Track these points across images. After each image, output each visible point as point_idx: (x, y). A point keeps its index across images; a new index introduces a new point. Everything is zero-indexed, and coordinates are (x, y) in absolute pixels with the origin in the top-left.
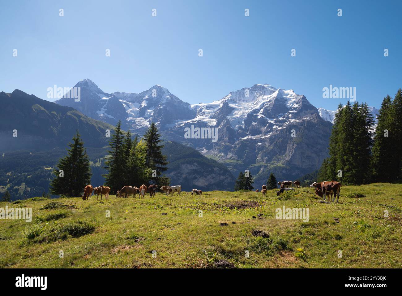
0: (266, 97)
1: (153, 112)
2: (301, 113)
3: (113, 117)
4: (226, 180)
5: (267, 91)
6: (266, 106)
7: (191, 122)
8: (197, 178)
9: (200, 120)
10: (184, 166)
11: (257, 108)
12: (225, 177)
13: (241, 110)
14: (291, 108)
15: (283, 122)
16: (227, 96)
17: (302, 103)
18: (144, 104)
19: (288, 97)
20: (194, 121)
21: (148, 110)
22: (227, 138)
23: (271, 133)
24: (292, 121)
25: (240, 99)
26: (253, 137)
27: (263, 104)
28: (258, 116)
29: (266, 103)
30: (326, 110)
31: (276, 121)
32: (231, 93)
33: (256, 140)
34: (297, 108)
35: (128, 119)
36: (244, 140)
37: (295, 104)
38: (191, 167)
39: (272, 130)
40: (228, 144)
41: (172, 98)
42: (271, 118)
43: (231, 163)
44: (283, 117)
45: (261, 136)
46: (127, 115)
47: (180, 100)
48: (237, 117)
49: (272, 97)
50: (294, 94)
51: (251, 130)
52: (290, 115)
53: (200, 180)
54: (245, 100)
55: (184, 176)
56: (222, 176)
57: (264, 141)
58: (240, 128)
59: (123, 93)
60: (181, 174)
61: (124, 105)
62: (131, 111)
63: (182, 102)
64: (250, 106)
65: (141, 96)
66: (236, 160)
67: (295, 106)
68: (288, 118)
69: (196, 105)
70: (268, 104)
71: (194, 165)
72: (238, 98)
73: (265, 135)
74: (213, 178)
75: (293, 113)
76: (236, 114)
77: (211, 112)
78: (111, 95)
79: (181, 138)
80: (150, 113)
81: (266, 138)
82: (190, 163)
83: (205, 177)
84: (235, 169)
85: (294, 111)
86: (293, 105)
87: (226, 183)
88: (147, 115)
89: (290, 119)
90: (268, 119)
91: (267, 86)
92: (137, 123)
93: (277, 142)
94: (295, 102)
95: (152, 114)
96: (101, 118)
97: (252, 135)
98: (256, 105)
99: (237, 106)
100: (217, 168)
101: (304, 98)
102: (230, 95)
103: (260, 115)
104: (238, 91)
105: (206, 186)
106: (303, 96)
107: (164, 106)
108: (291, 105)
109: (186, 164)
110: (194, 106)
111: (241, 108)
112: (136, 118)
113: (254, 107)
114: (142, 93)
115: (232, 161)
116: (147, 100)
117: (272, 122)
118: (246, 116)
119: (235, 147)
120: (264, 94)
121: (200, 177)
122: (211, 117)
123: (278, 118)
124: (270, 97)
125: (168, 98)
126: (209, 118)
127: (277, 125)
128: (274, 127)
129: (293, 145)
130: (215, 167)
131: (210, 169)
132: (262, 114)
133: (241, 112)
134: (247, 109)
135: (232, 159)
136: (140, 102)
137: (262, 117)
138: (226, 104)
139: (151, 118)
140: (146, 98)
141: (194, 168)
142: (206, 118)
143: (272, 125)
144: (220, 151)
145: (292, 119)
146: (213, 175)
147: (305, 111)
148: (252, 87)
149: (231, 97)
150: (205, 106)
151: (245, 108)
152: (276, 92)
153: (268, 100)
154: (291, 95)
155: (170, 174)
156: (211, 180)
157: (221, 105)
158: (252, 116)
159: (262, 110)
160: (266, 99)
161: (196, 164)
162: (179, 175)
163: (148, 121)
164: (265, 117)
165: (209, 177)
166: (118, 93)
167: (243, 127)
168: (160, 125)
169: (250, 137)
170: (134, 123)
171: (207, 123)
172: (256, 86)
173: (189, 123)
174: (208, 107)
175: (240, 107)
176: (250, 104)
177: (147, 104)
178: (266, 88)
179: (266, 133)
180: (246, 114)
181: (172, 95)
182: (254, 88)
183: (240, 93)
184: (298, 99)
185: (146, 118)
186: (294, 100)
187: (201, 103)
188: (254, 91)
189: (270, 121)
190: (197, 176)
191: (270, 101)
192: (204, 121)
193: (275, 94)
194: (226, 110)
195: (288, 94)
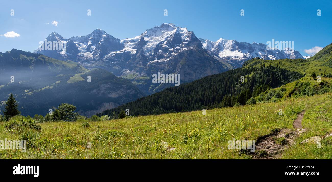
0: (169, 33)
1: (95, 48)
2: (190, 44)
3: (70, 54)
4: (131, 92)
5: (171, 28)
6: (169, 39)
7: (120, 52)
8: (110, 92)
9: (126, 51)
10: (102, 86)
11: (163, 40)
12: (130, 91)
13: (152, 42)
14: (184, 41)
15: (179, 50)
16: (144, 32)
17: (191, 37)
18: (90, 43)
19: (183, 32)
20: (122, 52)
21: (92, 47)
22: (141, 63)
23: (170, 58)
24: (184, 49)
25: (153, 34)
26: (159, 61)
27: (167, 38)
28: (163, 46)
29: (169, 37)
30: (210, 41)
31: (174, 49)
32: (147, 30)
33: (160, 62)
34: (188, 40)
35: (79, 54)
36: (152, 63)
37: (187, 38)
38: (107, 86)
39: (171, 56)
40: (142, 66)
41: (107, 37)
42: (171, 47)
43: (143, 79)
44: (179, 47)
45: (164, 60)
46: (79, 51)
47: (113, 37)
48: (149, 48)
49: (172, 33)
50: (187, 31)
51: (157, 56)
52: (183, 45)
53: (113, 94)
54: (156, 35)
55: (102, 92)
56: (128, 90)
57: (165, 64)
58: (151, 55)
59: (77, 37)
60: (100, 90)
61: (77, 45)
62: (81, 49)
63: (115, 39)
64: (158, 39)
65: (87, 37)
66: (146, 77)
67: (187, 39)
68: (182, 47)
69: (124, 40)
70: (170, 37)
71: (109, 84)
72: (151, 34)
73: (167, 59)
74: (122, 92)
75: (185, 44)
76: (148, 45)
77: (133, 45)
78: (68, 40)
79: (113, 63)
80: (93, 49)
81: (167, 61)
82: (106, 83)
83: (116, 91)
84: (145, 83)
85: (186, 42)
86: (186, 38)
87: (131, 94)
88: (91, 50)
89: (183, 48)
90: (169, 48)
91: (171, 25)
92: (85, 56)
93: (171, 64)
94: (187, 36)
95: (94, 49)
96: (63, 55)
97: (158, 60)
98: (162, 38)
99: (150, 39)
100: (125, 85)
101: (193, 33)
102: (146, 32)
103: (164, 45)
104: (151, 29)
105: (117, 97)
106: (192, 32)
107: (102, 43)
108: (184, 38)
109: (103, 84)
110: (123, 41)
111: (153, 41)
112: (85, 52)
113: (161, 40)
114: (88, 35)
115: (144, 78)
116: (91, 40)
117: (172, 50)
118: (155, 47)
119: (146, 68)
120: (168, 30)
121: (112, 92)
122: (133, 48)
123: (175, 47)
124: (172, 32)
125: (105, 37)
126: (132, 49)
127: (174, 52)
128: (173, 53)
129: (179, 66)
130: (123, 85)
131: (119, 86)
132: (165, 44)
133: (152, 44)
134: (156, 42)
135: (144, 77)
136: (87, 42)
137: (166, 47)
138: (142, 39)
139: (94, 52)
140: (90, 39)
141: (109, 86)
142: (130, 49)
143: (171, 52)
144: (137, 71)
145: (184, 48)
146: (122, 90)
147: (193, 42)
148: (161, 26)
149: (147, 33)
150: (129, 40)
151: (155, 40)
152: (176, 29)
153: (170, 35)
154: (185, 31)
155: (93, 91)
156: (120, 93)
157: (140, 39)
158: (158, 47)
159: (166, 42)
160: (169, 34)
161: (110, 83)
162: (99, 91)
163: (92, 54)
164: (168, 47)
165: (119, 92)
166: (73, 37)
167: (153, 54)
168: (100, 56)
169: (157, 61)
170: (83, 56)
171: (130, 53)
172: (163, 25)
173: (119, 53)
174: (132, 41)
175: (151, 40)
176: (158, 38)
177: (91, 42)
178: (170, 26)
179: (167, 58)
180: (155, 45)
181: (108, 34)
182: (162, 26)
183: (153, 30)
184: (189, 34)
185: (91, 52)
186: (187, 34)
187: (128, 38)
188: (162, 28)
189: (170, 50)
190: (111, 91)
191: (171, 36)
192: (128, 51)
193: (175, 31)
194: (143, 43)
195: (183, 31)
